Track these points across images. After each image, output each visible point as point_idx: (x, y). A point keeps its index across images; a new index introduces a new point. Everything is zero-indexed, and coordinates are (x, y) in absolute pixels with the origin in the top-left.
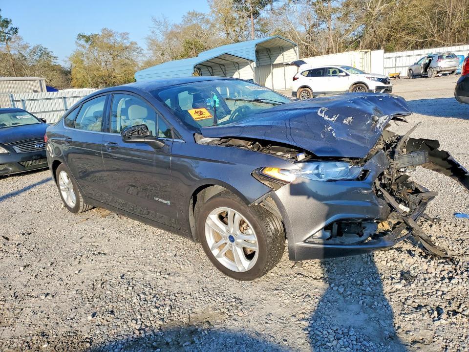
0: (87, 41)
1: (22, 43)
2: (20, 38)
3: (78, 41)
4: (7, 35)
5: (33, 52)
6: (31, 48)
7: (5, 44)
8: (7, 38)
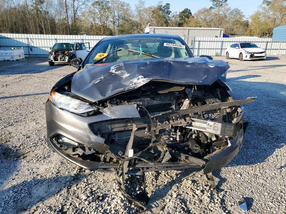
0: (268, 5)
1: (227, 7)
2: (227, 5)
3: (262, 5)
4: (221, 3)
5: (232, 13)
6: (231, 10)
7: (218, 8)
8: (220, 4)
